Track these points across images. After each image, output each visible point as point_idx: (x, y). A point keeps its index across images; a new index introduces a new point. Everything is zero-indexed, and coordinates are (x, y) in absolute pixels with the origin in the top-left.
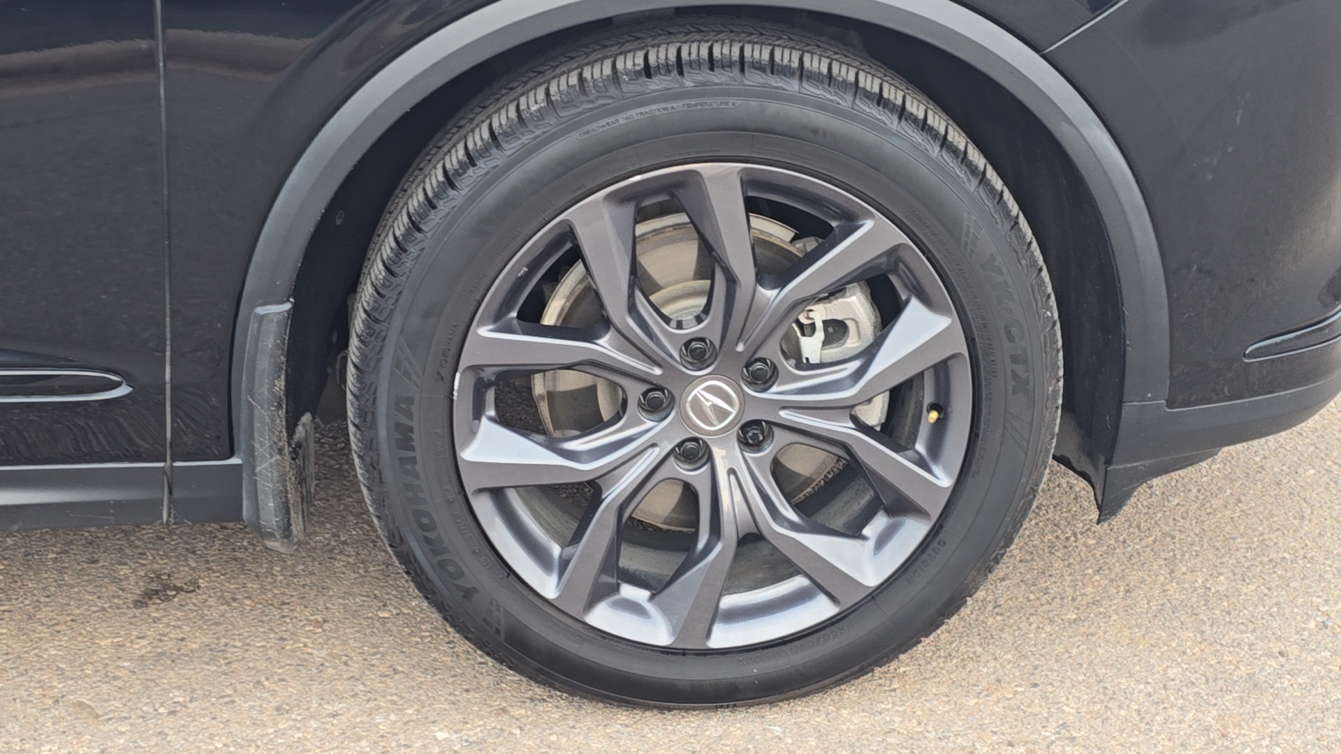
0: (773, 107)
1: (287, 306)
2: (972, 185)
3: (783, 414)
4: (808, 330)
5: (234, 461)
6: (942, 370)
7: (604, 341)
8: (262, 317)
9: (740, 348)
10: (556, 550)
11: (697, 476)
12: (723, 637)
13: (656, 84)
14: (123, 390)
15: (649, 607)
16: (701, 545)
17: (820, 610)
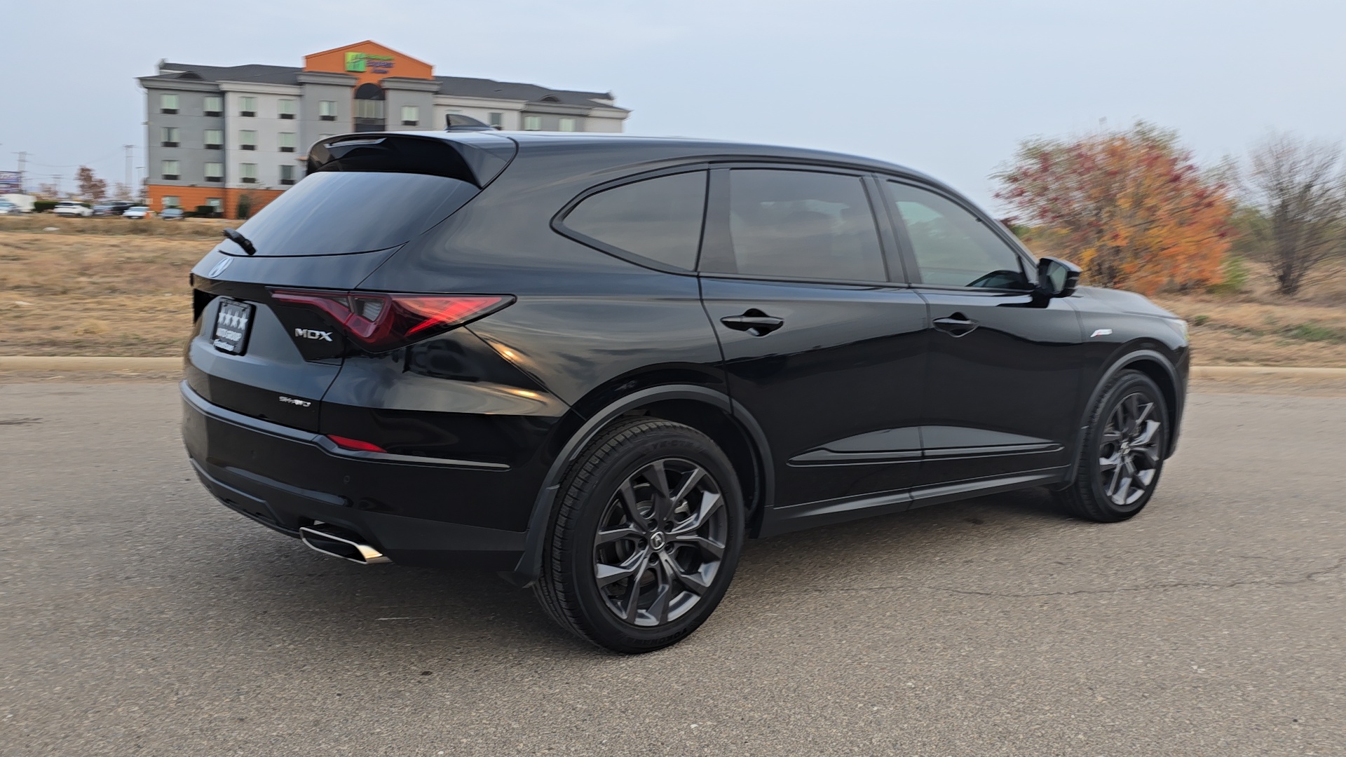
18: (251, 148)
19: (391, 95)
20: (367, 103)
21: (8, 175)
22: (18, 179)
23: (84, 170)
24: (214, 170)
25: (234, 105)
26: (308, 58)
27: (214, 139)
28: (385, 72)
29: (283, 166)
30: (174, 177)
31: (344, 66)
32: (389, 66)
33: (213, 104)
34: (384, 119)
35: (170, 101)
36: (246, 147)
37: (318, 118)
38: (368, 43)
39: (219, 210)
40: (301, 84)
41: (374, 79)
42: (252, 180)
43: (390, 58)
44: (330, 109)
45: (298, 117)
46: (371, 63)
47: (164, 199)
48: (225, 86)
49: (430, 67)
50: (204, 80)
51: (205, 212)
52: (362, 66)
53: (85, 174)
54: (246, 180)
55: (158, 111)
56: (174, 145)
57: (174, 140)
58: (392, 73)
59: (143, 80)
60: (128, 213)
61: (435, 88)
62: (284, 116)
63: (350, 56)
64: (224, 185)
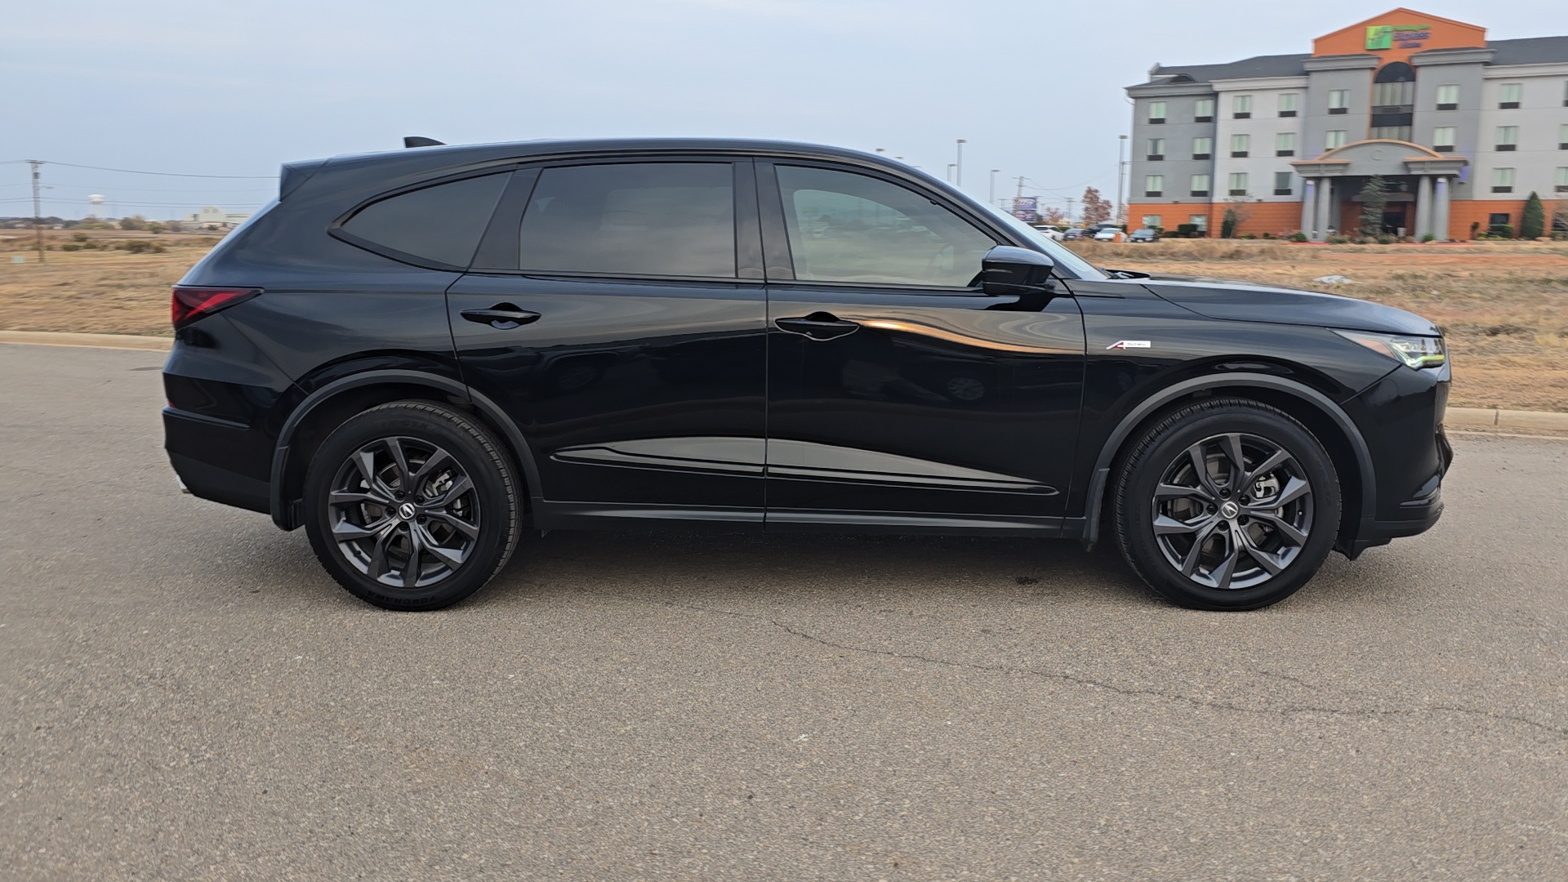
0: (1250, 417)
1: (1109, 469)
2: (1311, 440)
3: (1252, 512)
4: (1259, 490)
5: (1084, 518)
6: (1302, 499)
7: (1199, 488)
8: (1101, 472)
9: (1239, 491)
10: (1180, 557)
11: (1225, 533)
12: (1234, 586)
13: (1215, 411)
14: (1057, 493)
15: (1209, 576)
16: (1226, 554)
17: (1266, 577)
18: (1244, 155)
19: (1422, 74)
20: (1389, 87)
21: (1026, 200)
22: (1035, 205)
23: (1090, 191)
24: (1199, 184)
25: (1227, 106)
26: (1317, 41)
27: (1202, 147)
28: (1418, 46)
29: (1278, 173)
30: (1157, 194)
31: (1364, 44)
32: (1424, 36)
33: (1203, 108)
34: (1412, 106)
35: (1158, 110)
36: (1236, 155)
37: (1326, 111)
38: (1400, 11)
39: (1203, 229)
40: (1307, 73)
41: (1401, 56)
42: (1241, 193)
43: (1425, 26)
44: (1342, 100)
45: (1300, 114)
46: (1399, 37)
47: (1145, 218)
48: (1217, 87)
49: (1482, 31)
50: (1195, 82)
51: (1188, 231)
52: (1387, 42)
53: (1091, 196)
54: (1233, 193)
55: (1146, 122)
56: (1160, 158)
57: (1160, 152)
58: (1427, 45)
59: (1131, 91)
60: (1099, 235)
61: (1488, 57)
62: (1283, 114)
63: (1372, 31)
64: (1211, 200)
